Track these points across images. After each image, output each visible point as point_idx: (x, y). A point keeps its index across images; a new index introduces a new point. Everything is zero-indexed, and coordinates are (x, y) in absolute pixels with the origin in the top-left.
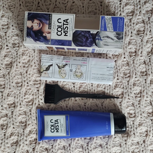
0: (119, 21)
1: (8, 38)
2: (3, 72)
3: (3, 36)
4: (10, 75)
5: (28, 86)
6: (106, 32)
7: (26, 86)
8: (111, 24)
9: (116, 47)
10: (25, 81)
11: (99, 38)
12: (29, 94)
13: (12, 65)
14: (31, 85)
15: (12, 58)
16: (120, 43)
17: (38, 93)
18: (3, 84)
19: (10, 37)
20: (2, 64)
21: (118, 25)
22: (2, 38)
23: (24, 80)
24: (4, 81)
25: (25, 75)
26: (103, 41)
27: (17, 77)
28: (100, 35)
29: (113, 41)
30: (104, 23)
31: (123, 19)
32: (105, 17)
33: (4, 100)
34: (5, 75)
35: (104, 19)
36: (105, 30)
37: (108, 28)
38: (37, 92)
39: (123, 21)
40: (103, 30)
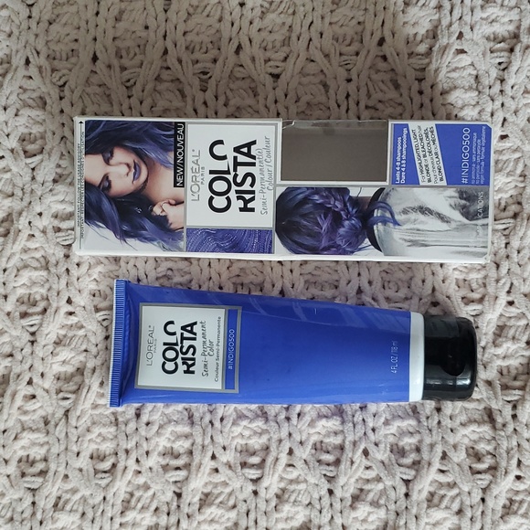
0: (471, 140)
1: (75, 272)
2: (46, 405)
3: (57, 263)
4: (73, 422)
5: (140, 472)
6: (416, 190)
7: (131, 473)
8: (434, 156)
9: (460, 253)
10: (127, 452)
11: (388, 215)
12: (140, 505)
13: (83, 381)
14: (150, 468)
15: (86, 351)
16: (475, 233)
17: (179, 506)
18: (38, 457)
19: (84, 268)
20: (42, 375)
21: (465, 161)
22: (53, 270)
23: (125, 447)
24: (46, 447)
25: (132, 425)
26: (405, 227)
27: (96, 430)
28: (391, 201)
29: (444, 226)
30: (404, 152)
31: (484, 133)
32: (407, 126)
33: (41, 523)
34: (53, 423)
35: (405, 136)
36: (412, 180)
37: (422, 171)
38: (175, 504)
39: (484, 141)
40: (403, 181)
